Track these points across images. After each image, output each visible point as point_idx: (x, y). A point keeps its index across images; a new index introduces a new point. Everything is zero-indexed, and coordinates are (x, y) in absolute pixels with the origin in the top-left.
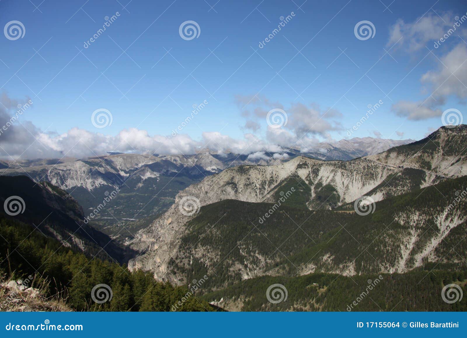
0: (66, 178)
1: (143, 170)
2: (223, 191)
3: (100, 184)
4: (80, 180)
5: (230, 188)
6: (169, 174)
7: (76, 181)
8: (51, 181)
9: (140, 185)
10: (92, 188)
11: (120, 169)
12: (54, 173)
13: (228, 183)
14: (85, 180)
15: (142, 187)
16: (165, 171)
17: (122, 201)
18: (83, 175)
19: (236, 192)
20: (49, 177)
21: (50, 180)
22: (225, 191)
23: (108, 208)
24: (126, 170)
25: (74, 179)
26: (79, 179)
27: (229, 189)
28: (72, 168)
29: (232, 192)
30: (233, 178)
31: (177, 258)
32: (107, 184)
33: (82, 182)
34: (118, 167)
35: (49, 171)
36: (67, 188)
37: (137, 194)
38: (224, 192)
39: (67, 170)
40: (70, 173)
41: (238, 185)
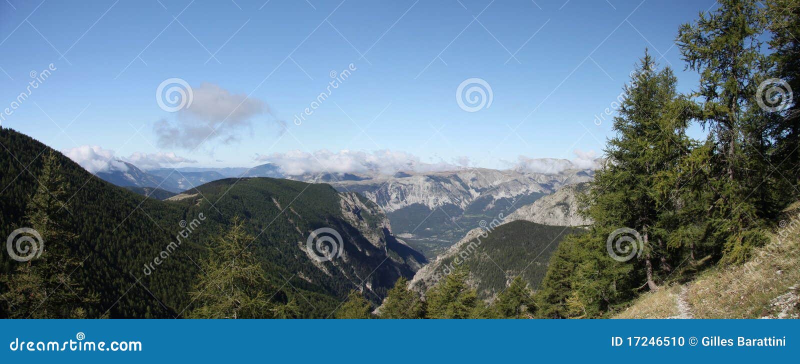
0: (407, 194)
1: (497, 189)
2: (550, 213)
3: (444, 202)
4: (423, 196)
5: (560, 210)
6: (529, 195)
7: (417, 197)
8: (390, 196)
9: (491, 206)
10: (434, 206)
11: (471, 186)
12: (395, 187)
13: (559, 204)
14: (427, 197)
15: (493, 209)
16: (525, 190)
17: (464, 223)
18: (426, 191)
19: (566, 215)
20: (388, 191)
21: (390, 194)
22: (552, 213)
23: (447, 231)
24: (477, 188)
25: (415, 195)
26: (421, 195)
27: (558, 211)
28: (415, 183)
29: (562, 215)
30: (566, 198)
31: (428, 281)
32: (451, 203)
33: (425, 199)
34: (469, 185)
35: (390, 185)
36: (407, 205)
37: (485, 216)
38: (551, 215)
39: (409, 185)
40: (412, 189)
41: (571, 206)
